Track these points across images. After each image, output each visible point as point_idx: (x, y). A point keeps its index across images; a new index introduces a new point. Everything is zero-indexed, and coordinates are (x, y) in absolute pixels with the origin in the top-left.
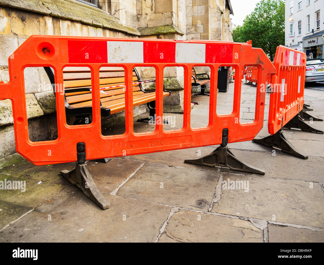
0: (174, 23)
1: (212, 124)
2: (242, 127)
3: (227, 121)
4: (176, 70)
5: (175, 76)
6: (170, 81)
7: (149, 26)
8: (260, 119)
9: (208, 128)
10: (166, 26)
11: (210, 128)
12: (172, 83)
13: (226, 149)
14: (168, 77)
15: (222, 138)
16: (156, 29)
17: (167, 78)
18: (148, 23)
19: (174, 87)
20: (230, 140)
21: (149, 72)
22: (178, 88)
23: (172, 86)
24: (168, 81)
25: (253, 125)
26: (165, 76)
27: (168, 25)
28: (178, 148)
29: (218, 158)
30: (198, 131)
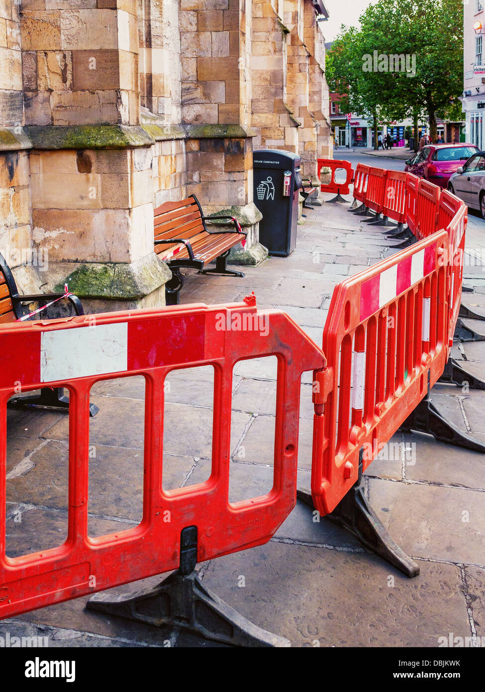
0: (125, 117)
1: (150, 522)
2: (234, 515)
3: (192, 507)
4: (129, 245)
5: (125, 261)
6: (112, 274)
7: (56, 123)
8: (287, 486)
9: (139, 532)
10: (102, 125)
11: (145, 533)
12: (116, 279)
13: (190, 581)
14: (108, 263)
15: (181, 555)
16: (75, 132)
17: (103, 265)
18: (54, 114)
19: (122, 291)
20: (204, 554)
21: (57, 247)
22: (132, 295)
23: (117, 288)
24: (106, 272)
25: (268, 504)
26: (99, 259)
27: (107, 124)
28: (50, 602)
29: (171, 603)
30: (110, 547)
